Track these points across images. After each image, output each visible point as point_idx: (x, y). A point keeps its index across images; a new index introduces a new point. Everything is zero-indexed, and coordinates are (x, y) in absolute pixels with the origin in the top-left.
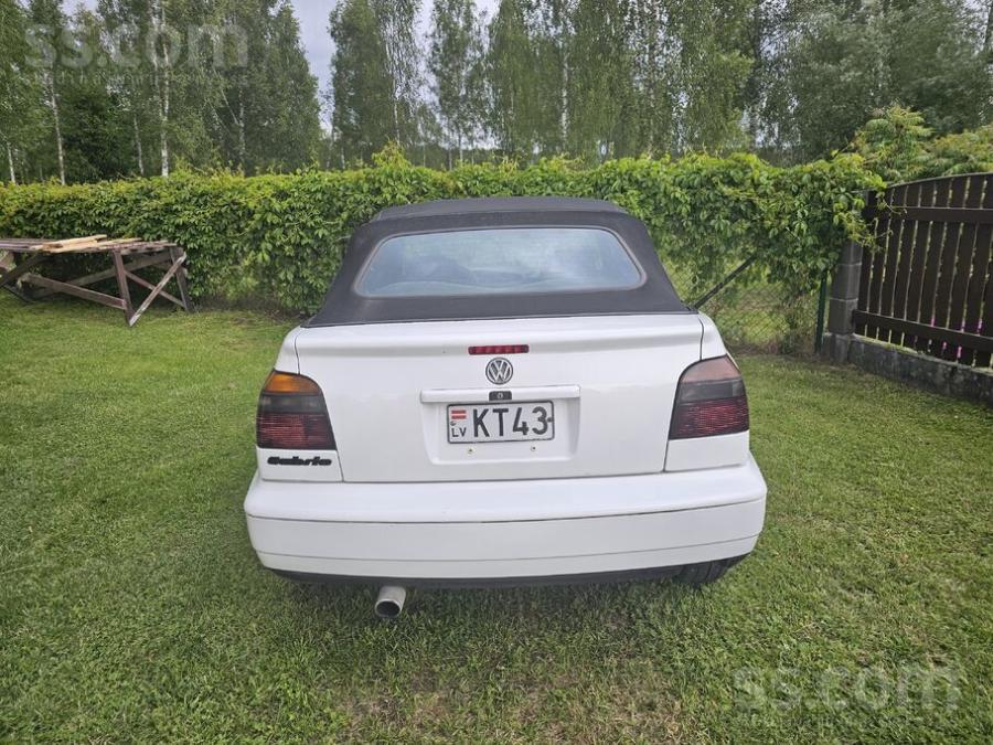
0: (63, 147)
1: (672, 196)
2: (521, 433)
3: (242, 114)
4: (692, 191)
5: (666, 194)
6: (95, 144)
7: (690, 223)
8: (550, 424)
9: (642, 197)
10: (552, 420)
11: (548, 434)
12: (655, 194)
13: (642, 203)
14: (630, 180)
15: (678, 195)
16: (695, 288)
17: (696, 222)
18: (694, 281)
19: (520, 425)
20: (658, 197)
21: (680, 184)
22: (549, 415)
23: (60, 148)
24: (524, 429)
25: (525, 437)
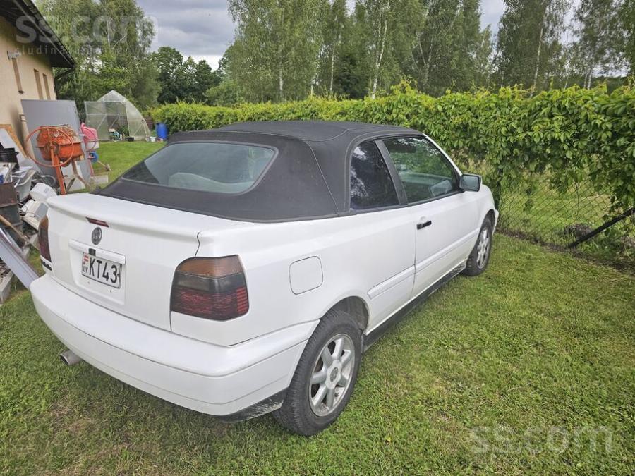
0: (333, 83)
1: (592, 123)
2: (105, 279)
3: (429, 60)
4: (615, 119)
5: (587, 121)
6: (348, 81)
7: (608, 148)
8: (118, 278)
9: (566, 122)
10: (119, 275)
11: (116, 284)
12: (578, 121)
13: (564, 128)
14: (559, 108)
15: (598, 122)
16: (612, 207)
17: (614, 148)
18: (613, 200)
19: (106, 274)
20: (579, 123)
21: (605, 112)
22: (118, 272)
23: (332, 83)
24: (107, 277)
25: (106, 282)
